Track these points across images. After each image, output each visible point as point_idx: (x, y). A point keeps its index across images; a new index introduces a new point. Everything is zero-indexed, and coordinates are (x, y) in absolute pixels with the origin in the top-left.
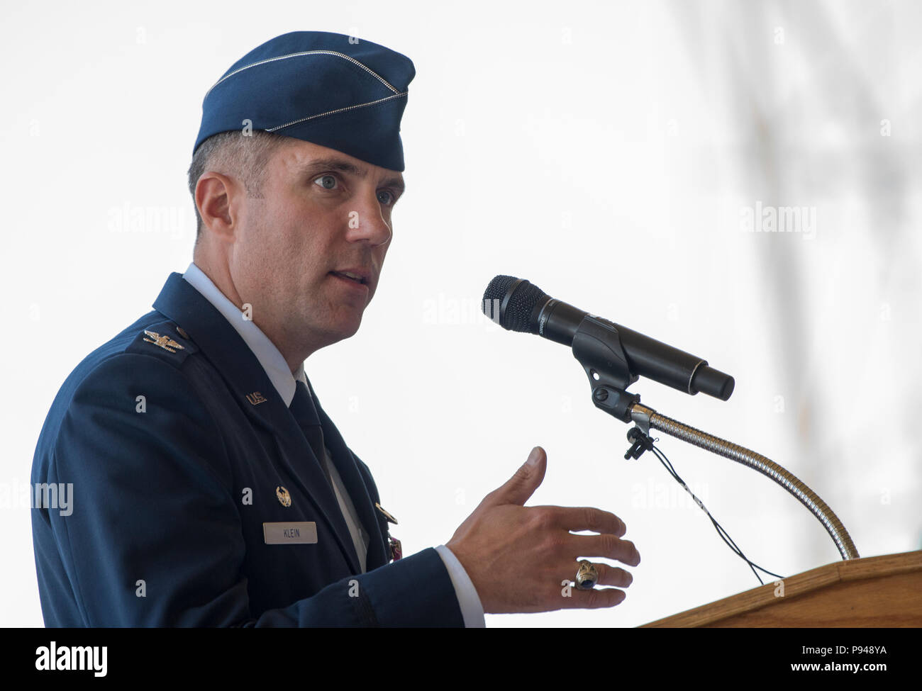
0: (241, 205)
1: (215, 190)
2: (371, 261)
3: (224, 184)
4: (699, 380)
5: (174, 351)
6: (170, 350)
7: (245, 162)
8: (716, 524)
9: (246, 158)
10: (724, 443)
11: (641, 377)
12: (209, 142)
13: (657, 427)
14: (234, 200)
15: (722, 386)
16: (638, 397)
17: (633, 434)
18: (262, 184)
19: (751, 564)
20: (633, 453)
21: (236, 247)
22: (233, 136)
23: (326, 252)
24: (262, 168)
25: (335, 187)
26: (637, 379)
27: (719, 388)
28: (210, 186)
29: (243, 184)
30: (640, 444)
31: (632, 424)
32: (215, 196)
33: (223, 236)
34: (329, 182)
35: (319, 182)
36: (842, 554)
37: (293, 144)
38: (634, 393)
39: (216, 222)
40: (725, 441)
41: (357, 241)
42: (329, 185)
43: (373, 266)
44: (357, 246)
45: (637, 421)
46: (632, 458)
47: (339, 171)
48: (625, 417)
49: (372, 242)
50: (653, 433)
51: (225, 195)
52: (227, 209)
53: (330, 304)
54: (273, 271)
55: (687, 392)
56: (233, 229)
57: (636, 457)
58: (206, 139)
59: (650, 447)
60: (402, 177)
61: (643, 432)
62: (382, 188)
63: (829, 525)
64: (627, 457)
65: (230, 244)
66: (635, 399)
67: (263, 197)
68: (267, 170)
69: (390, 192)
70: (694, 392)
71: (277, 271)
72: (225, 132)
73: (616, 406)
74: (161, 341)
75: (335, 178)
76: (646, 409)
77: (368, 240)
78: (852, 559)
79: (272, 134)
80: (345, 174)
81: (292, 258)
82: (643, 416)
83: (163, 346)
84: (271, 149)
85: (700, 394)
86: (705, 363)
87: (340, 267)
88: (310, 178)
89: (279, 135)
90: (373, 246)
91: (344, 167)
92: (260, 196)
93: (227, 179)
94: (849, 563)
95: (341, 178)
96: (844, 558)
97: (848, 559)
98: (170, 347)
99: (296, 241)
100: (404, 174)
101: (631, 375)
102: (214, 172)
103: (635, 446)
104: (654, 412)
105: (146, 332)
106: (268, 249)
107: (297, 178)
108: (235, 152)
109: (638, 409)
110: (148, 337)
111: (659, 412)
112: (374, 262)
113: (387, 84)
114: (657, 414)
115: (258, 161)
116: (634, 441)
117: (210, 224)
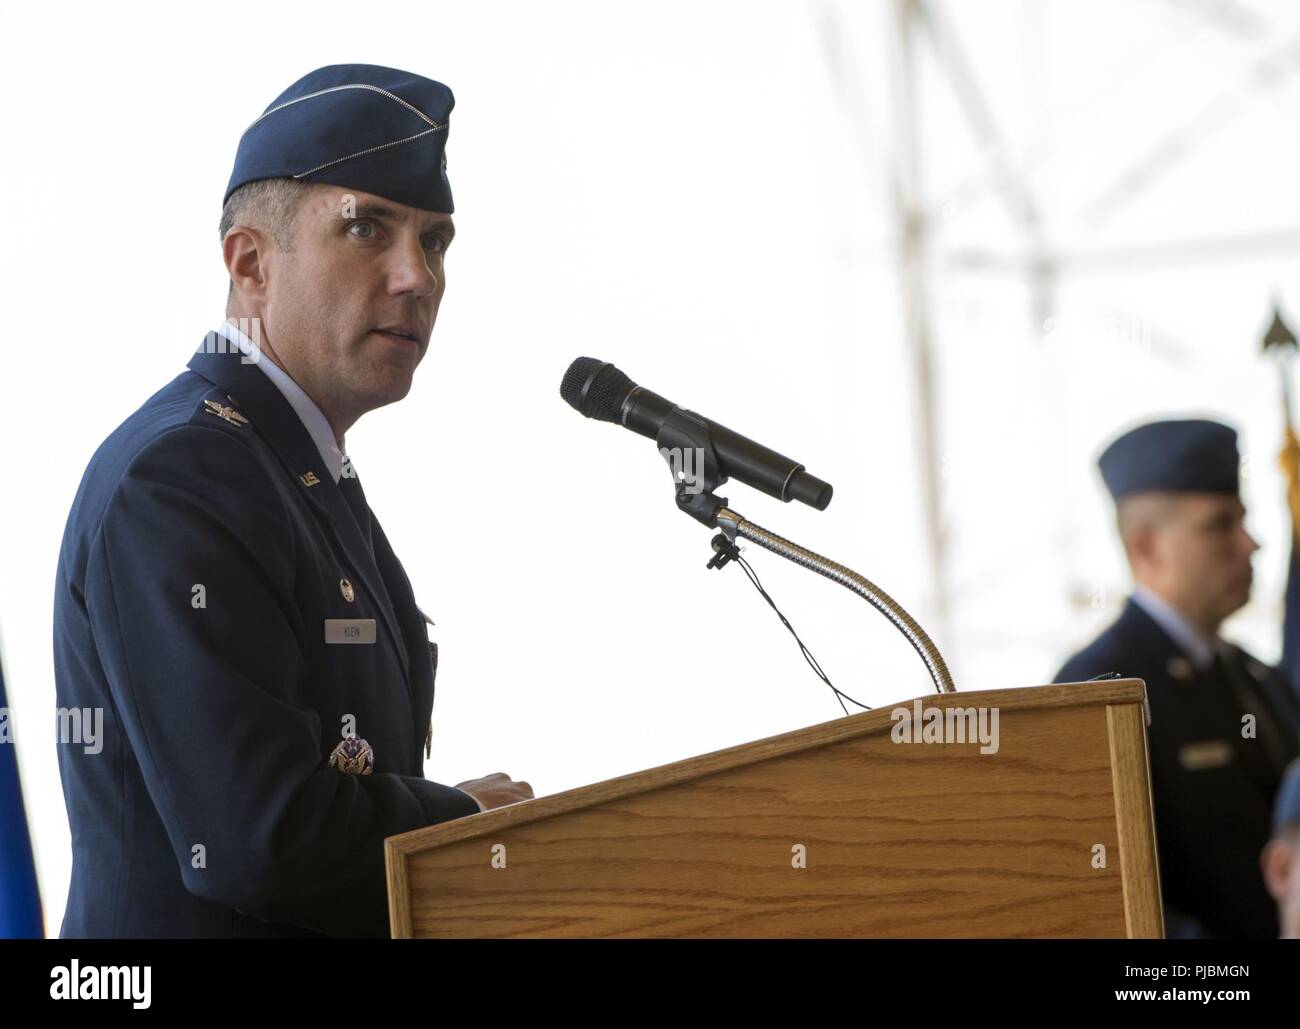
0: (272, 261)
1: (244, 246)
2: (418, 315)
3: (252, 237)
4: (795, 486)
5: (239, 425)
6: (235, 423)
7: (274, 213)
8: (802, 646)
9: (275, 210)
10: (817, 557)
11: (731, 480)
12: (236, 194)
13: (745, 535)
14: (266, 256)
15: (818, 495)
16: (725, 501)
17: (718, 542)
18: (292, 237)
19: (836, 691)
20: (717, 563)
21: (269, 307)
22: (260, 185)
23: (365, 309)
24: (291, 219)
25: (373, 234)
26: (726, 481)
27: (815, 496)
28: (239, 243)
29: (273, 238)
30: (725, 552)
31: (718, 531)
32: (244, 252)
33: (255, 297)
34: (365, 230)
35: (354, 230)
36: (937, 686)
37: (324, 190)
38: (722, 496)
39: (247, 281)
40: (818, 556)
41: (401, 293)
42: (365, 233)
43: (421, 321)
44: (400, 300)
45: (723, 527)
46: (715, 567)
47: (374, 216)
48: (710, 522)
49: (416, 294)
50: (740, 541)
51: (255, 252)
52: (258, 266)
53: (373, 365)
54: (309, 332)
55: (780, 498)
56: (265, 289)
57: (719, 567)
58: (235, 189)
59: (736, 557)
60: (451, 220)
61: (729, 539)
62: (426, 234)
63: (925, 654)
64: (710, 566)
65: (264, 304)
66: (722, 503)
67: (294, 251)
68: (297, 221)
69: (436, 238)
70: (788, 499)
71: (313, 331)
72: (251, 182)
73: (702, 509)
74: (224, 413)
75: (372, 225)
76: (733, 515)
77: (411, 291)
78: (948, 692)
79: (301, 180)
80: (383, 219)
81: (328, 316)
82: (731, 522)
83: (228, 419)
84: (300, 197)
85: (795, 502)
86: (801, 468)
87: (383, 325)
88: (344, 227)
89: (309, 181)
90: (419, 298)
91: (381, 211)
92: (290, 250)
93: (255, 232)
94: (944, 697)
95: (378, 224)
96: (939, 691)
97: (943, 692)
98: (234, 419)
99: (332, 297)
100: (454, 217)
101: (720, 477)
102: (243, 227)
103: (719, 554)
104: (743, 519)
105: (206, 402)
106: (302, 308)
107: (329, 228)
108: (263, 203)
109: (724, 514)
110: (210, 408)
111: (747, 519)
112: (422, 315)
113: (424, 117)
114: (746, 521)
115: (287, 211)
116: (719, 548)
117: (240, 284)
